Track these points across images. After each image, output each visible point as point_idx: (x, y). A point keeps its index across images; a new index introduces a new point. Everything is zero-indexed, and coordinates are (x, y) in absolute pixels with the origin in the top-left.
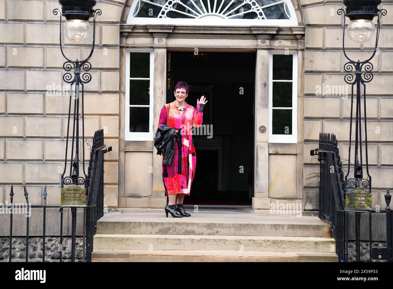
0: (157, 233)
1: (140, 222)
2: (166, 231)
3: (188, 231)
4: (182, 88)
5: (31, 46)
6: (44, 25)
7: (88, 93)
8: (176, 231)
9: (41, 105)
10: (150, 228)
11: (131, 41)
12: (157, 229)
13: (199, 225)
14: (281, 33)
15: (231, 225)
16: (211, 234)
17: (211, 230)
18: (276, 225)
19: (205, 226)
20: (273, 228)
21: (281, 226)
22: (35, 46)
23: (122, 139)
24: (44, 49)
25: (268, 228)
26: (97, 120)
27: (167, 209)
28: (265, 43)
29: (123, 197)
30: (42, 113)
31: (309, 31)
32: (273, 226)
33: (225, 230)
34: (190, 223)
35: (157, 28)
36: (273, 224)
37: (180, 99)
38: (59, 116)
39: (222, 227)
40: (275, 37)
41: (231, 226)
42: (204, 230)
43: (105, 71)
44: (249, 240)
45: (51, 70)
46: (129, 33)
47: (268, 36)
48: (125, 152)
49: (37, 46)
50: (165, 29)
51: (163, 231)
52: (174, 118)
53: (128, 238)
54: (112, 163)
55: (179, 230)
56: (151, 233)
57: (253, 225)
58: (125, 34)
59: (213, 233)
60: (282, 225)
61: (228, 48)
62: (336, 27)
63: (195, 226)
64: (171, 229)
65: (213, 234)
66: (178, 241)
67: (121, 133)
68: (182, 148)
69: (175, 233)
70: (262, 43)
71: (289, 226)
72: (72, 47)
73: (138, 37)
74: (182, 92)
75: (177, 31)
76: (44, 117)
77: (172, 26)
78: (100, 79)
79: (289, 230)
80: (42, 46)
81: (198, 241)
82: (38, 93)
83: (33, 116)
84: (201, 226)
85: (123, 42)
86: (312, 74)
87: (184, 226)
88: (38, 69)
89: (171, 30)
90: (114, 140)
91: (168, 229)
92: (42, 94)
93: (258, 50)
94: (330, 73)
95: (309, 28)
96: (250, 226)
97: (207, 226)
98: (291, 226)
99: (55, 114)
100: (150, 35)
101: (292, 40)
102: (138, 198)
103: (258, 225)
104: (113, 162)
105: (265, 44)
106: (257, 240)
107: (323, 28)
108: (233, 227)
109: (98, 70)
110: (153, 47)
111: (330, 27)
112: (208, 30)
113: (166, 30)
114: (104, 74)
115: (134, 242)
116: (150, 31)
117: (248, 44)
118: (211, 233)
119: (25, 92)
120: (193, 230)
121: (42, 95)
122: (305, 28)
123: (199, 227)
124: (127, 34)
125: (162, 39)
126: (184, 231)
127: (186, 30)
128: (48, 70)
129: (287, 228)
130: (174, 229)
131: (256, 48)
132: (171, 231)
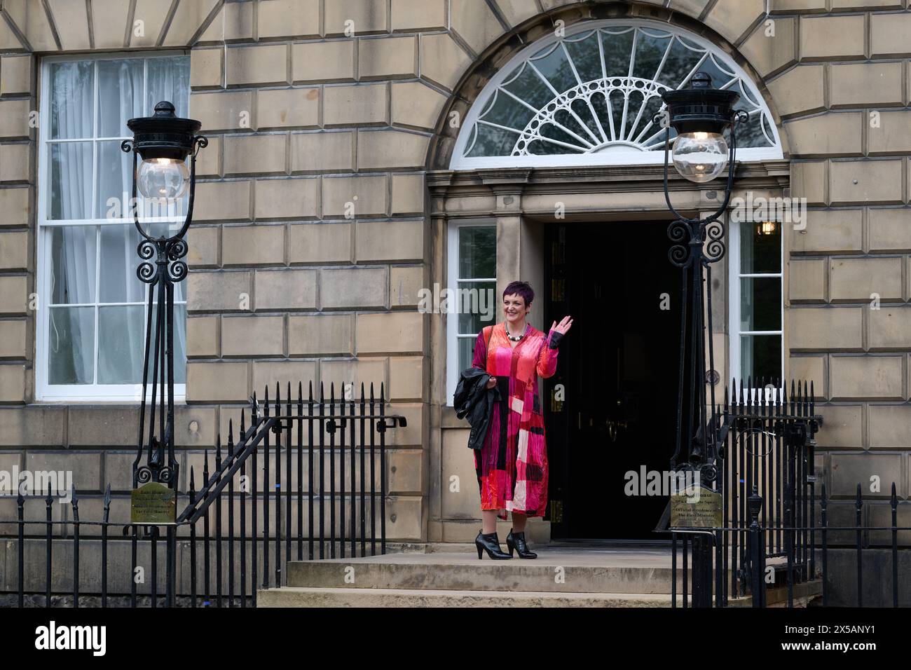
0: (399, 587)
1: (368, 564)
2: (416, 581)
3: (458, 582)
4: (514, 295)
5: (264, 223)
6: (286, 181)
7: (366, 312)
8: (435, 581)
9: (280, 339)
10: (385, 575)
11: (454, 205)
12: (400, 577)
13: (480, 571)
14: (746, 175)
15: (543, 571)
16: (502, 588)
17: (503, 580)
18: (630, 570)
19: (492, 573)
20: (626, 575)
21: (641, 571)
22: (271, 223)
23: (435, 403)
24: (286, 228)
25: (616, 576)
26: (382, 367)
27: (480, 543)
28: (715, 197)
29: (438, 520)
30: (282, 353)
31: (798, 170)
32: (626, 571)
33: (530, 581)
34: (461, 566)
35: (499, 176)
36: (626, 569)
37: (511, 315)
38: (314, 359)
39: (525, 574)
40: (737, 183)
41: (543, 573)
42: (490, 580)
43: (398, 267)
44: (558, 599)
45: (299, 268)
46: (447, 187)
47: (719, 183)
48: (443, 430)
49: (274, 223)
50: (513, 177)
51: (410, 583)
52: (495, 354)
53: (327, 594)
54: (410, 453)
55: (442, 581)
56: (388, 587)
57: (585, 570)
58: (440, 191)
59: (508, 587)
60: (643, 569)
61: (641, 210)
62: (852, 159)
63: (473, 571)
64: (427, 578)
65: (507, 589)
66: (420, 601)
67: (433, 390)
68: (509, 415)
69: (434, 586)
70: (709, 198)
71: (658, 572)
72: (337, 221)
73: (467, 195)
74: (515, 303)
75: (539, 180)
76: (285, 361)
77: (527, 171)
78: (388, 282)
79: (658, 580)
80: (283, 223)
81: (460, 601)
82: (276, 314)
83: (267, 359)
84: (483, 572)
85: (437, 208)
86: (805, 258)
87: (452, 571)
88: (276, 268)
89: (525, 178)
90: (414, 405)
91: (420, 579)
92: (282, 315)
93: (701, 213)
94: (844, 256)
95: (799, 162)
96: (579, 572)
97: (495, 573)
98: (662, 573)
99: (306, 355)
100: (488, 190)
101: (772, 190)
102: (466, 522)
103: (595, 569)
104: (413, 450)
105: (715, 200)
106: (573, 601)
107: (827, 161)
108: (546, 574)
109: (385, 266)
110: (494, 215)
111: (839, 159)
112: (599, 175)
113: (516, 179)
114: (396, 271)
115: (337, 601)
116: (486, 182)
117: (682, 202)
118: (502, 586)
119: (253, 313)
120: (468, 581)
121: (281, 319)
122: (788, 163)
123: (479, 574)
124: (444, 191)
125: (512, 198)
126: (450, 583)
127: (556, 176)
128: (294, 268)
129: (653, 576)
130: (432, 578)
131: (697, 209)
132: (426, 583)
